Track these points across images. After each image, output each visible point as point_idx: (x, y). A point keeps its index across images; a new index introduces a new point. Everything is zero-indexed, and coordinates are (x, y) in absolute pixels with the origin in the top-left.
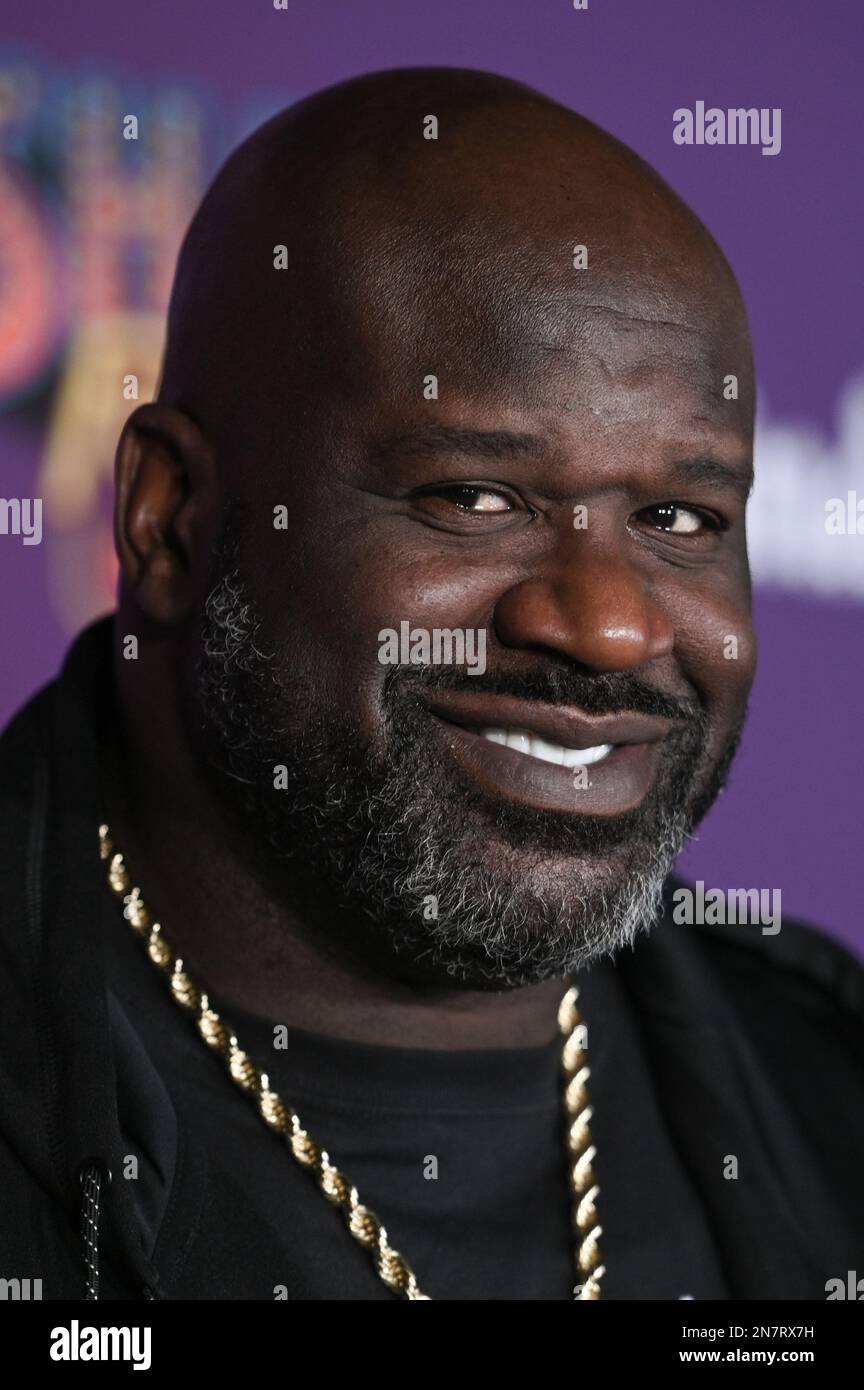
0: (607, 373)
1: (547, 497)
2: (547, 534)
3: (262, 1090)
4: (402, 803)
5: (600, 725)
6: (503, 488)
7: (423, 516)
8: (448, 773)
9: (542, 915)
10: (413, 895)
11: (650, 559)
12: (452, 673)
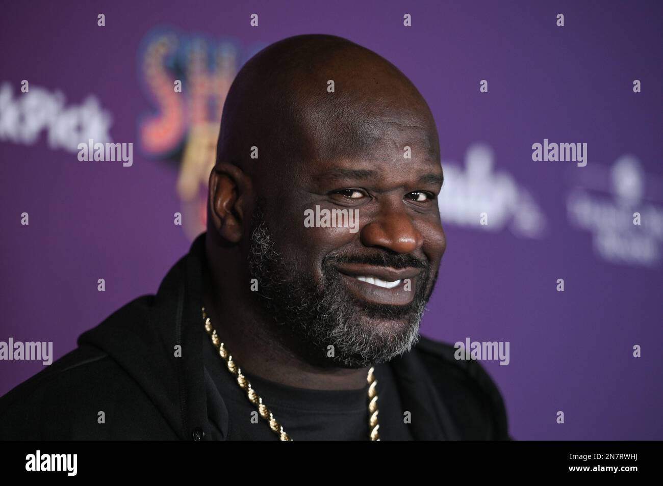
0: (397, 146)
1: (377, 192)
2: (377, 205)
3: (260, 404)
4: (330, 304)
5: (400, 273)
6: (362, 190)
7: (334, 201)
8: (346, 293)
9: (382, 342)
10: (335, 337)
11: (411, 211)
12: (346, 257)
